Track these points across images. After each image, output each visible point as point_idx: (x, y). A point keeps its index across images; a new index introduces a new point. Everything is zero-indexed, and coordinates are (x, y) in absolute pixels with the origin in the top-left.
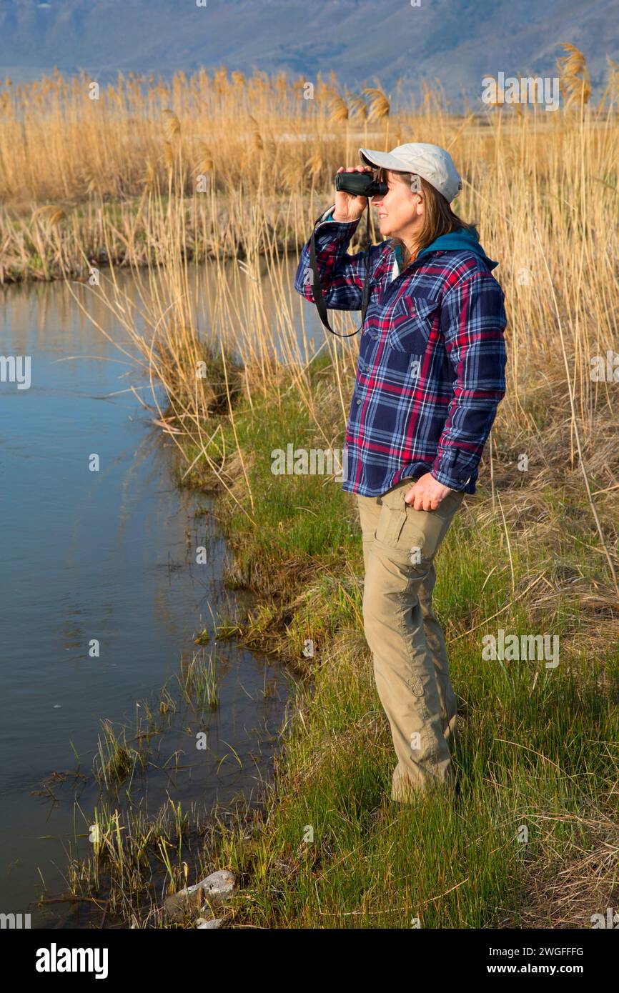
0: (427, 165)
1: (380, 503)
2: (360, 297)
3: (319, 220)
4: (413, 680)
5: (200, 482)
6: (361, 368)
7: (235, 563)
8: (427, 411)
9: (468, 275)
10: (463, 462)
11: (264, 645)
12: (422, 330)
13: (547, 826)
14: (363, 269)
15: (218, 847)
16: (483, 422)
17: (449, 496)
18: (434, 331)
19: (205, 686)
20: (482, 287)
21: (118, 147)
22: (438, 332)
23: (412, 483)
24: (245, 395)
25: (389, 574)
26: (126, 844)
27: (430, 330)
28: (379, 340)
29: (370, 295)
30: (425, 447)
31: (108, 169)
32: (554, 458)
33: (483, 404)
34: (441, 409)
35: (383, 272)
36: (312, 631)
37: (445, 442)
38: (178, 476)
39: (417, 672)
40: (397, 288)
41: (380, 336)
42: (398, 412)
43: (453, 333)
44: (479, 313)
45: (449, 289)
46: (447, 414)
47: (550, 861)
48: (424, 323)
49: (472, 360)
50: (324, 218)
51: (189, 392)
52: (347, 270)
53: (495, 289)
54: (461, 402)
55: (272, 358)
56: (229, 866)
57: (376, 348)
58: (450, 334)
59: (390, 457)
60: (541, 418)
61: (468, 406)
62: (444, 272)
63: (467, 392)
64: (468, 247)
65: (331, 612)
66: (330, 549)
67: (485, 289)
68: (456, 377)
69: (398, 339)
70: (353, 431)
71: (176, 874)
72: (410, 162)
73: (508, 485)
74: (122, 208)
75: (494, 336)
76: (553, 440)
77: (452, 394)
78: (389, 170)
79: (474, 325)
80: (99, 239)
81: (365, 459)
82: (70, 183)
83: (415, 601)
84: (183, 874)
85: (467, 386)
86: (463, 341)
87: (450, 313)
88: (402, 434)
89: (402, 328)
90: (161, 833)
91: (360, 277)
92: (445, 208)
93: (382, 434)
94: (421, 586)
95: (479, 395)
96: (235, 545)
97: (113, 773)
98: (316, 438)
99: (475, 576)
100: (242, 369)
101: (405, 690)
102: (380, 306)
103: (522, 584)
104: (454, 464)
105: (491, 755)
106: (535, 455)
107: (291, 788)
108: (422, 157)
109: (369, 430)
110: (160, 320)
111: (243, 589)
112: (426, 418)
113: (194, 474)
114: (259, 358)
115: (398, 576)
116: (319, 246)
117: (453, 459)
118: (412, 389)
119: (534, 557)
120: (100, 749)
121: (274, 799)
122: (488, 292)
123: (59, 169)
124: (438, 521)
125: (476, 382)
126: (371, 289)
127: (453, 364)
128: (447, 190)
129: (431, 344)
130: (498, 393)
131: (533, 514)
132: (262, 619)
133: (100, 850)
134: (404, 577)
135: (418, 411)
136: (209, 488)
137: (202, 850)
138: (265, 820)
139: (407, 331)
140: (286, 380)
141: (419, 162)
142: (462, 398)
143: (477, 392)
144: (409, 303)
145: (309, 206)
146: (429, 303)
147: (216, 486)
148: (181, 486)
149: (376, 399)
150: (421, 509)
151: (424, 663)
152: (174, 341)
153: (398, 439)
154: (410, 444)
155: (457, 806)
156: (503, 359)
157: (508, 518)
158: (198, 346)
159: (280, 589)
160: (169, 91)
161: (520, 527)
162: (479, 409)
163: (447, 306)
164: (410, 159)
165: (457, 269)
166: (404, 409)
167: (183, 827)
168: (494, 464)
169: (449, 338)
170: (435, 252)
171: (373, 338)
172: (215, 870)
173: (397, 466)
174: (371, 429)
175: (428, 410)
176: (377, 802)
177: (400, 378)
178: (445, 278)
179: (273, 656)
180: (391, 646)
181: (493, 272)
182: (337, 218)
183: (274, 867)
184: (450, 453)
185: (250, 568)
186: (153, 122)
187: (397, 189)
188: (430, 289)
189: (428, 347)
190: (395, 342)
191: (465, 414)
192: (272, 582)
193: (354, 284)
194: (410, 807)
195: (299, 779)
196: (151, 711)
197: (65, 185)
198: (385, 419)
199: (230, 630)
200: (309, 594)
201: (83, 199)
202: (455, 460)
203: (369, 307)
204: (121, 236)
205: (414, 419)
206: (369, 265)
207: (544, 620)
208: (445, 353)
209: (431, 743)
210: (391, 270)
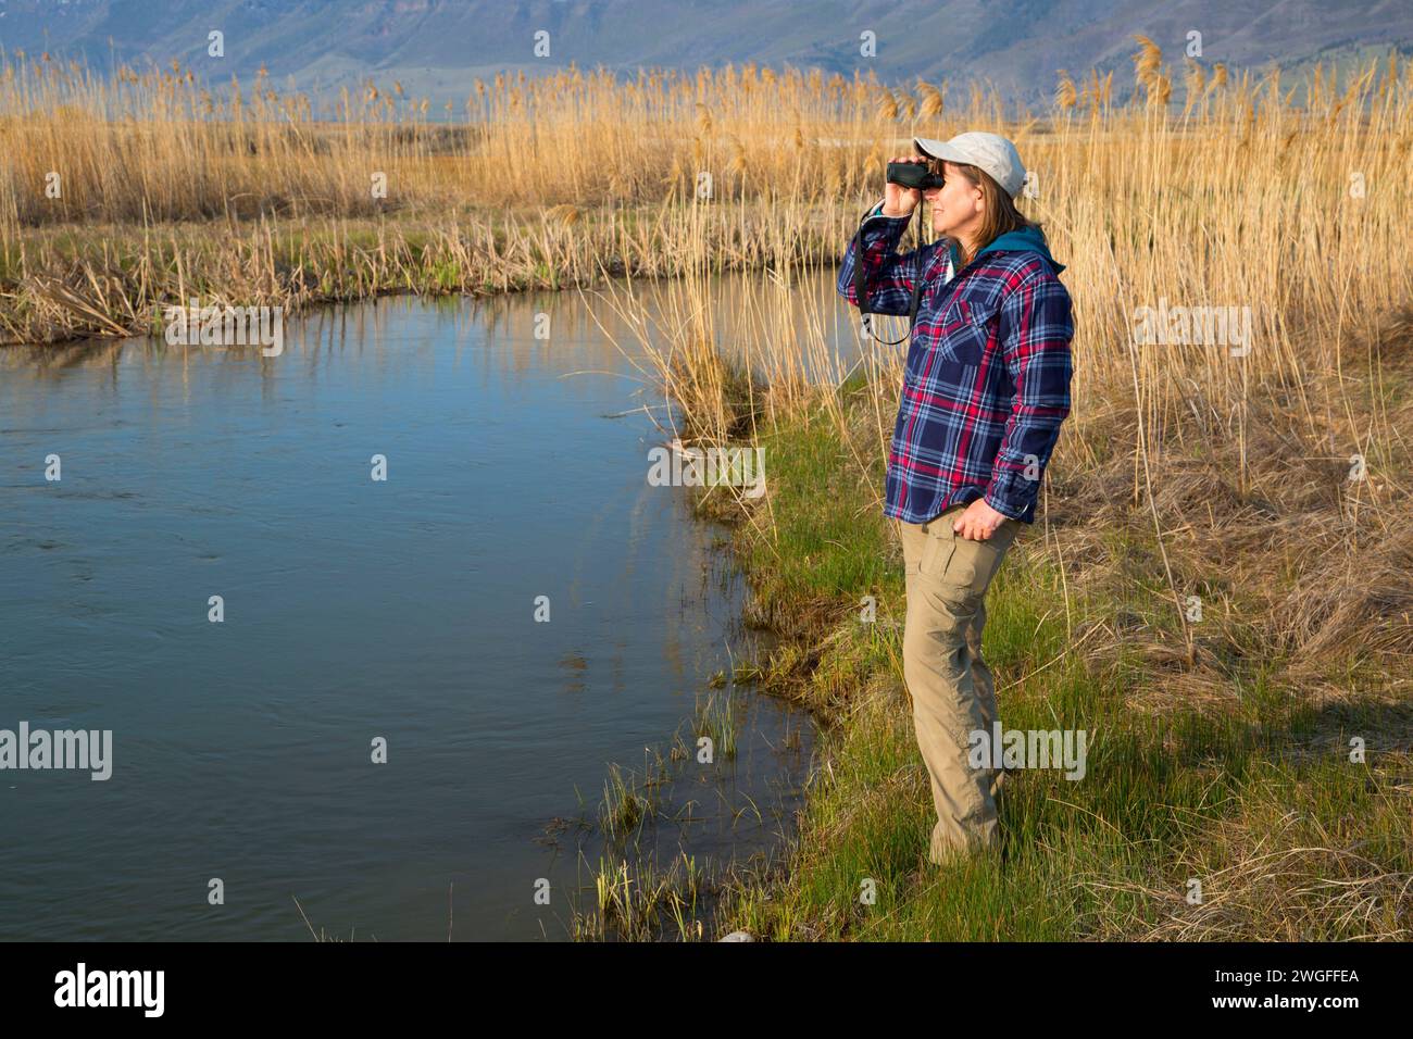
0: (988, 157)
1: (925, 531)
2: (909, 301)
3: (867, 215)
4: (957, 729)
5: (718, 512)
6: (908, 379)
7: (756, 600)
8: (981, 429)
9: (1032, 278)
10: (1020, 487)
11: (787, 690)
12: (978, 339)
13: (1107, 895)
14: (913, 270)
15: (736, 906)
16: (1043, 443)
17: (1004, 525)
18: (992, 340)
19: (721, 732)
20: (1047, 292)
21: (635, 150)
22: (996, 341)
23: (963, 510)
24: (769, 418)
25: (935, 611)
26: (635, 898)
27: (988, 339)
28: (930, 349)
29: (920, 299)
30: (978, 469)
31: (623, 172)
32: (1116, 494)
33: (1045, 423)
34: (997, 427)
35: (936, 274)
36: (841, 675)
37: (1000, 464)
38: (693, 504)
39: (963, 721)
40: (952, 291)
41: (931, 344)
42: (949, 429)
43: (1013, 342)
44: (1043, 321)
45: (1010, 293)
46: (1004, 433)
47: (1108, 935)
48: (980, 330)
49: (1034, 372)
50: (872, 213)
51: (707, 414)
52: (896, 271)
53: (1063, 294)
54: (1020, 419)
55: (800, 378)
56: (748, 928)
57: (926, 357)
58: (1010, 343)
59: (939, 480)
60: (1101, 451)
61: (1027, 424)
62: (1005, 274)
63: (1028, 408)
64: (1032, 247)
65: (863, 657)
66: (862, 588)
67: (1050, 295)
68: (1014, 391)
69: (951, 348)
70: (898, 450)
71: (689, 932)
72: (970, 153)
73: (1063, 523)
74: (637, 213)
75: (1059, 347)
76: (1114, 474)
77: (1010, 411)
78: (946, 161)
79: (1037, 334)
80: (611, 247)
81: (910, 481)
82: (581, 186)
83: (962, 641)
84: (697, 933)
85: (1027, 401)
86: (1024, 352)
87: (1011, 320)
88: (953, 454)
89: (955, 336)
90: (673, 887)
91: (910, 278)
92: (1008, 204)
93: (931, 453)
94: (970, 626)
95: (1040, 412)
96: (756, 581)
97: (620, 822)
98: (848, 465)
99: (1026, 622)
100: (767, 389)
101: (949, 740)
102: (932, 312)
103: (1078, 630)
104: (1010, 489)
105: (1043, 817)
106: (1095, 491)
107: (816, 847)
108: (983, 148)
109: (916, 449)
110: (679, 334)
111: (764, 629)
112: (980, 437)
113: (710, 502)
114: (785, 377)
115: (943, 614)
116: (865, 244)
117: (1009, 483)
118: (966, 403)
119: (1092, 603)
120: (607, 795)
121: (797, 857)
122: (1053, 297)
123: (571, 171)
124: (991, 552)
125: (1037, 397)
126: (922, 293)
127: (1012, 377)
128: (1010, 184)
129: (987, 354)
130: (1062, 411)
131: (1092, 555)
132: (785, 662)
133: (606, 903)
134: (951, 615)
135: (970, 429)
136: (727, 518)
137: (717, 909)
138: (787, 879)
139: (962, 339)
140: (814, 402)
141: (980, 154)
142: (1021, 414)
143: (1038, 409)
144: (965, 308)
145: (842, 216)
146: (987, 308)
147: (736, 516)
148: (696, 515)
149: (924, 415)
150: (972, 539)
151: (971, 711)
152: (692, 357)
153: (948, 459)
154: (961, 465)
155: (1003, 870)
156: (1069, 373)
157: (1064, 558)
158: (718, 363)
159: (805, 631)
160: (693, 88)
161: (1076, 568)
162: (1040, 428)
163: (1007, 313)
164: (971, 149)
165: (1020, 271)
166: (955, 426)
167: (697, 882)
168: (1048, 499)
169: (1008, 348)
170: (995, 252)
171: (922, 347)
172: (732, 931)
173: (946, 489)
174: (918, 447)
175: (982, 427)
176: (913, 864)
177: (953, 392)
178: (1006, 281)
179: (797, 703)
180: (935, 692)
181: (1059, 276)
182: (886, 213)
183: (797, 929)
184: (1006, 476)
185: (772, 606)
186: (673, 122)
187: (955, 182)
188: (989, 293)
189: (985, 357)
190: (947, 351)
191: (1024, 433)
192: (796, 622)
193: (903, 287)
194: (949, 870)
195: (826, 837)
196: (662, 757)
197: (577, 188)
198: (934, 436)
199: (748, 673)
200: (838, 635)
201: (595, 204)
202: (1012, 485)
203: (919, 312)
204: (635, 244)
205: (967, 438)
206: (920, 266)
207: (1103, 672)
208: (1004, 365)
209: (976, 800)
210: (945, 272)
